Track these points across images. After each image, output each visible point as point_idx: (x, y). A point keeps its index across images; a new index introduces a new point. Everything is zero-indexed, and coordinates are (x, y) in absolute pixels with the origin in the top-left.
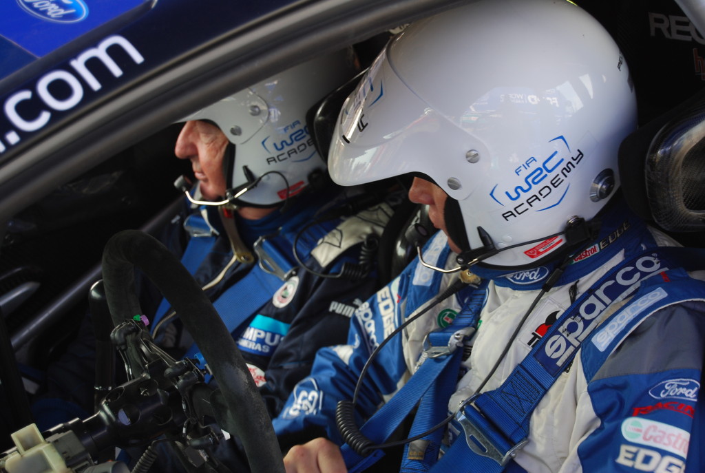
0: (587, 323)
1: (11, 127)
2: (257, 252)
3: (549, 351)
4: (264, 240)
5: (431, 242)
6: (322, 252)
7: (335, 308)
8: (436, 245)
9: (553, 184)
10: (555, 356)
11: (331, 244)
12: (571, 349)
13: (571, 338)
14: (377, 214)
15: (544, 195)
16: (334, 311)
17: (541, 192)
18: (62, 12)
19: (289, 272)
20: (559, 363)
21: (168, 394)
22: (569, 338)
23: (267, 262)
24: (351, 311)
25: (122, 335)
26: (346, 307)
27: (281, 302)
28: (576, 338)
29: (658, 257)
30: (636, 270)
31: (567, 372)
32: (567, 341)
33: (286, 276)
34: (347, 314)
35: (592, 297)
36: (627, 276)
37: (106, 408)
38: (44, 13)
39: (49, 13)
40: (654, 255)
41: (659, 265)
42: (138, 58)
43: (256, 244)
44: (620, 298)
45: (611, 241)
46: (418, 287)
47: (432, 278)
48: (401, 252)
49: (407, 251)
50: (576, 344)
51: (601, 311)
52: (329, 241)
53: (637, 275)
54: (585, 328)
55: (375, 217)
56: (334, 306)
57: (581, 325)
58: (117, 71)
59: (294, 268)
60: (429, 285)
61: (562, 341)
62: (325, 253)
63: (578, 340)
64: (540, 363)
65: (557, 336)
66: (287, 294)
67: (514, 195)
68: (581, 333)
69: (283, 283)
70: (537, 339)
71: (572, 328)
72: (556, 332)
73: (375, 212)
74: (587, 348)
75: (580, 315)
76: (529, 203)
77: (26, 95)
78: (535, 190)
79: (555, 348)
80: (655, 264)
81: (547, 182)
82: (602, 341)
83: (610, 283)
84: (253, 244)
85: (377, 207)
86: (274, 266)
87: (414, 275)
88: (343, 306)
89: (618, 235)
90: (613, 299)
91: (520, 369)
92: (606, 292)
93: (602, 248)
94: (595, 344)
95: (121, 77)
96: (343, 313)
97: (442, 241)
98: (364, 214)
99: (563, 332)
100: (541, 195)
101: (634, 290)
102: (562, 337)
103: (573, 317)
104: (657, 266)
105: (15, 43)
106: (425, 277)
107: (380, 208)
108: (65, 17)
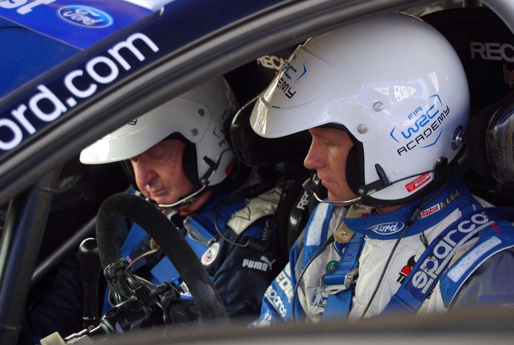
0: (440, 261)
1: (70, 95)
2: (186, 227)
3: (415, 283)
4: (191, 218)
5: (314, 215)
6: (236, 223)
7: (247, 264)
8: (319, 217)
9: (433, 128)
10: (420, 287)
11: (242, 218)
12: (431, 281)
13: (430, 273)
14: (273, 195)
15: (427, 135)
16: (246, 266)
17: (425, 133)
18: (94, 21)
19: (211, 240)
20: (424, 291)
21: (151, 310)
22: (428, 273)
23: (194, 234)
24: (259, 265)
25: (113, 271)
26: (256, 263)
27: (207, 261)
28: (434, 273)
29: (487, 214)
30: (472, 223)
31: (429, 298)
32: (428, 275)
33: (209, 242)
34: (257, 268)
35: (442, 241)
36: (466, 227)
37: (106, 322)
38: (81, 22)
39: (84, 23)
40: (483, 213)
41: (488, 219)
42: (155, 48)
43: (185, 221)
44: (462, 242)
45: (448, 203)
46: (310, 246)
47: (320, 239)
48: (293, 221)
49: (298, 220)
50: (435, 277)
51: (450, 252)
52: (241, 216)
53: (473, 226)
54: (439, 264)
55: (272, 197)
56: (246, 263)
57: (436, 263)
58: (141, 57)
59: (215, 236)
60: (319, 244)
61: (424, 276)
62: (238, 225)
63: (436, 274)
64: (410, 292)
65: (420, 272)
66: (211, 255)
67: (407, 134)
68: (437, 269)
69: (207, 248)
70: (403, 277)
71: (430, 265)
72: (419, 269)
73: (272, 194)
74: (444, 281)
75: (434, 256)
76: (417, 141)
77: (79, 73)
78: (422, 130)
79: (419, 281)
80: (485, 219)
81: (429, 126)
82: (455, 275)
83: (454, 231)
84: (183, 222)
85: (272, 190)
86: (199, 236)
87: (306, 239)
88: (253, 262)
89: (453, 198)
90: (457, 242)
91: (396, 298)
92: (452, 237)
93: (442, 207)
94: (450, 277)
95: (144, 61)
96: (254, 267)
97: (322, 213)
98: (263, 196)
99: (424, 269)
100: (425, 135)
101: (472, 235)
102: (423, 273)
103: (429, 258)
104: (486, 220)
105: (63, 42)
106: (314, 239)
107: (274, 191)
108: (96, 24)
